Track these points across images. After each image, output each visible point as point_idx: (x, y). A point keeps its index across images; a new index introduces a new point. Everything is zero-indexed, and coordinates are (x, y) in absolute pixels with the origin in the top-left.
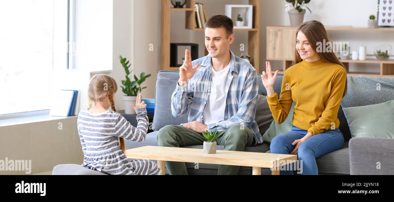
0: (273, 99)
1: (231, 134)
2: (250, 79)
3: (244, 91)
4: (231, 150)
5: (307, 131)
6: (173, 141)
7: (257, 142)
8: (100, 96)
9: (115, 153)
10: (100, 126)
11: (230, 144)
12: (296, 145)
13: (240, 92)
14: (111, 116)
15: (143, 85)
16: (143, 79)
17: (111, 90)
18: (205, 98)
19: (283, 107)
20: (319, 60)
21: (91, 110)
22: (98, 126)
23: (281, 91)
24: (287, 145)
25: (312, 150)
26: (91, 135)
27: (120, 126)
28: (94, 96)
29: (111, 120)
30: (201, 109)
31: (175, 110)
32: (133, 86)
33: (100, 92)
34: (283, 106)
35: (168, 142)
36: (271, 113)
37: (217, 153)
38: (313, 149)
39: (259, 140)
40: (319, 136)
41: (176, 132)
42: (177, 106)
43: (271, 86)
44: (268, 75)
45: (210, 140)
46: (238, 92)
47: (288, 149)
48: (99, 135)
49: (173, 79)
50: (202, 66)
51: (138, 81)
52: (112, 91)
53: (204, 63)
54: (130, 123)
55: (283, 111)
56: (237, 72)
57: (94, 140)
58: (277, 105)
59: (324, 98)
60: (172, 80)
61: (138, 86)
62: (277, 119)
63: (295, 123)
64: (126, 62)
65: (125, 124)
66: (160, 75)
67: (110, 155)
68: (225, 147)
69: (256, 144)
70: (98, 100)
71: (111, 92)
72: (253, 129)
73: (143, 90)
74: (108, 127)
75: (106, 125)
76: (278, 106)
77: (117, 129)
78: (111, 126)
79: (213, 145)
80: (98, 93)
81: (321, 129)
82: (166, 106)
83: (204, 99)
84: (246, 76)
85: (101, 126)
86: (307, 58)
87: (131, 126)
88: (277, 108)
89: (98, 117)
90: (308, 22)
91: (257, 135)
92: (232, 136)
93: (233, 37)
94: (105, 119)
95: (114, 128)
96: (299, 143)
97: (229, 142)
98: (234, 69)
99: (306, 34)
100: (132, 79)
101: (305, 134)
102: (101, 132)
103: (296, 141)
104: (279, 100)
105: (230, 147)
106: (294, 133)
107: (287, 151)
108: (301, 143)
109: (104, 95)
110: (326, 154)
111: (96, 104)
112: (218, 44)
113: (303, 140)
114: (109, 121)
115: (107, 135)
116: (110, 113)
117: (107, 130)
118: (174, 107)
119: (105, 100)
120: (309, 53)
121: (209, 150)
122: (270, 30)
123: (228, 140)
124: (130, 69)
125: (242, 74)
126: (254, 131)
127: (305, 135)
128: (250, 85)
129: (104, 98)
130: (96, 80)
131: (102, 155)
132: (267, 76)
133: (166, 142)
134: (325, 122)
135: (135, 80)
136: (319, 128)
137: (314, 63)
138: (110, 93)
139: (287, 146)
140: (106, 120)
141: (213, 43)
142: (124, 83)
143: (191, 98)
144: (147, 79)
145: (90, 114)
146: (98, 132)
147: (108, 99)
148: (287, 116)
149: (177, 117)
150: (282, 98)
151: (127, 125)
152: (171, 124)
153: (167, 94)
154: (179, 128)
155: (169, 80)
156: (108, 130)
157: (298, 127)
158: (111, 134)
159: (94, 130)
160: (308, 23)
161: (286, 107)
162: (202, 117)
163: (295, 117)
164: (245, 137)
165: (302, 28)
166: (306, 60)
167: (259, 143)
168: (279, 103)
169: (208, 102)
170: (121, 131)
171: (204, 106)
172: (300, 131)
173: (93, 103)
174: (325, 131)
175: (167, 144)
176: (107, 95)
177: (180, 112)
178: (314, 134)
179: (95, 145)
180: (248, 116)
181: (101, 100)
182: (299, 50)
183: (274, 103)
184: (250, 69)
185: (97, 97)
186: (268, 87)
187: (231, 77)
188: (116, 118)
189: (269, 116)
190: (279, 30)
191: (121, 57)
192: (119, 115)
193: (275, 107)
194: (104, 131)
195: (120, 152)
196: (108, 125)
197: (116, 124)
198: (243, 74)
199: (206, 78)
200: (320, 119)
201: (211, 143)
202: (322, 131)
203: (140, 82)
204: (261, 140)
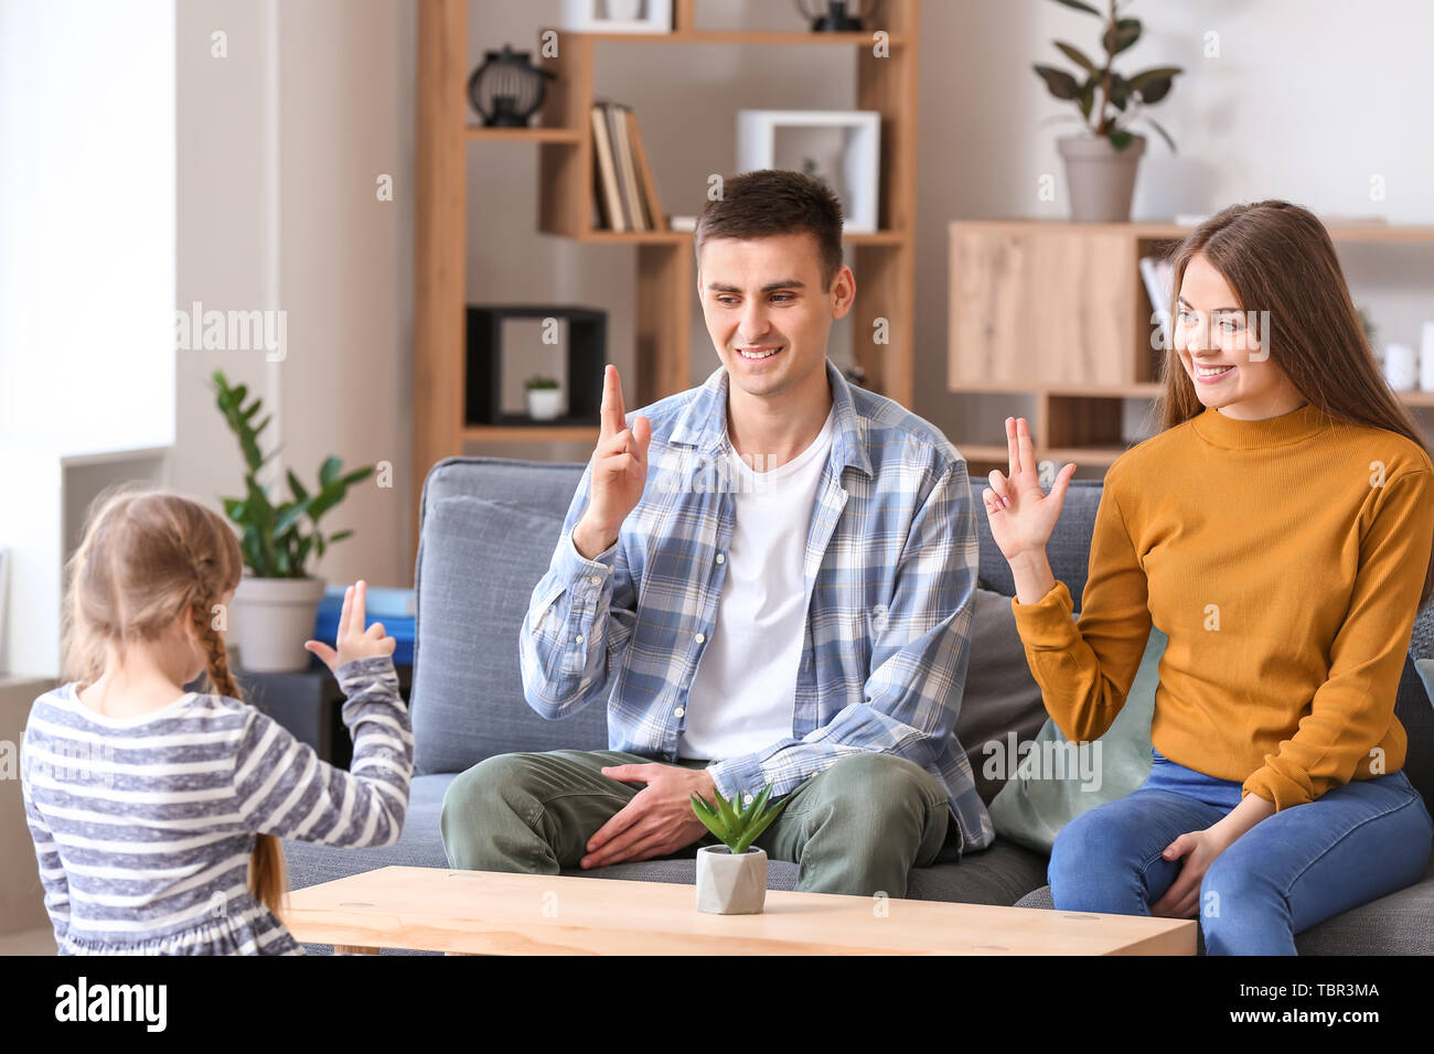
0: (1046, 616)
1: (837, 803)
2: (937, 506)
3: (906, 572)
4: (834, 888)
5: (1238, 785)
6: (526, 838)
7: (966, 840)
8: (148, 612)
9: (232, 928)
10: (150, 786)
11: (831, 856)
12: (1181, 862)
13: (882, 574)
14: (205, 724)
15: (331, 522)
16: (333, 493)
17: (204, 578)
18: (699, 616)
19: (1098, 656)
20: (1293, 412)
21: (95, 689)
22: (136, 783)
23: (1092, 575)
24: (1138, 863)
25: (1275, 894)
26: (104, 832)
27: (261, 773)
28: (114, 612)
29: (207, 747)
30: (677, 670)
31: (550, 680)
32: (283, 529)
33: (146, 589)
34: (1101, 650)
35: (502, 845)
36: (1031, 682)
37: (773, 911)
38: (1281, 888)
39: (975, 828)
40: (1307, 816)
41: (544, 790)
42: (565, 661)
43: (1037, 545)
44: (1020, 491)
45: (732, 843)
46: (872, 576)
47: (1145, 885)
48: (144, 834)
49: (515, 507)
50: (676, 444)
51: (306, 504)
52: (209, 581)
53: (690, 426)
54: (313, 754)
55: (1100, 677)
56: (868, 470)
57: (119, 864)
58: (1070, 645)
59: (1320, 617)
60: (508, 510)
61: (306, 528)
62: (1067, 720)
63: (1167, 741)
64: (245, 406)
65: (288, 759)
66: (439, 485)
67: (208, 940)
68: (802, 875)
69: (960, 851)
70: (132, 632)
71: (205, 586)
72: (941, 771)
73: (333, 550)
74: (194, 789)
75: (180, 777)
76: (1073, 653)
77: (246, 791)
78: (210, 781)
79: (746, 870)
80: (130, 596)
81: (1314, 778)
82: (474, 646)
83: (693, 618)
84: (916, 491)
85: (155, 784)
86: (1233, 401)
87: (319, 768)
88: (1066, 663)
89: (137, 733)
90: (1241, 209)
91: (963, 799)
92: (840, 816)
93: (851, 283)
94: (177, 748)
95: (228, 792)
96: (1198, 852)
97: (825, 846)
98: (852, 453)
99: (1229, 273)
100: (278, 495)
101: (1232, 802)
102: (161, 817)
103: (1183, 839)
104: (1080, 618)
105: (833, 871)
106: (1168, 796)
107: (1139, 895)
108: (1212, 857)
109: (166, 605)
110: (1345, 911)
111: (122, 658)
112: (786, 319)
113: (1218, 832)
114: (196, 752)
115: (195, 833)
116: (199, 712)
117: (189, 804)
118: (545, 668)
119: (175, 630)
120: (1241, 373)
121: (728, 897)
122: (969, 240)
123: (822, 837)
124: (268, 442)
125: (897, 482)
126: (950, 780)
127: (1232, 807)
128: (939, 535)
129: (168, 622)
130: (122, 524)
131: (164, 944)
132: (1011, 496)
133: (490, 846)
134: (1336, 742)
135: (289, 497)
136: (1306, 770)
137: (1267, 428)
138: (199, 592)
139: (1138, 871)
140: (180, 751)
141: (760, 315)
142: (238, 512)
143: (627, 612)
144: (354, 491)
145: (95, 718)
146: (142, 815)
147: (188, 628)
148: (1119, 703)
149: (555, 714)
150: (1093, 609)
151: (300, 766)
152: (518, 750)
153: (479, 585)
154: (556, 770)
155: (492, 510)
156: (197, 803)
157: (1187, 762)
158: (213, 820)
159: (116, 809)
160: (1244, 216)
161: (1116, 654)
162: (679, 712)
163: (1165, 705)
164: (911, 820)
165: (1212, 238)
166: (1227, 412)
167: (974, 842)
168: (1079, 634)
169: (715, 630)
170: (271, 803)
171: (692, 657)
172: (1199, 787)
173: (110, 649)
174: (1333, 787)
175: (497, 854)
176: (182, 604)
177: (573, 690)
178: (1280, 801)
179: (123, 893)
180: (935, 703)
181: (150, 631)
182: (1187, 354)
183: (1054, 634)
184: (936, 455)
185: (126, 613)
186: (1019, 552)
187: (834, 500)
188: (236, 735)
189: (1022, 699)
190: (1016, 242)
191: (220, 380)
192: (251, 717)
193: (1060, 655)
194: (172, 810)
195: (257, 920)
196: (193, 777)
197: (238, 768)
198: (903, 477)
199: (705, 508)
200: (1304, 723)
201: (737, 858)
202: (1321, 789)
203: (317, 509)
204: (984, 830)
